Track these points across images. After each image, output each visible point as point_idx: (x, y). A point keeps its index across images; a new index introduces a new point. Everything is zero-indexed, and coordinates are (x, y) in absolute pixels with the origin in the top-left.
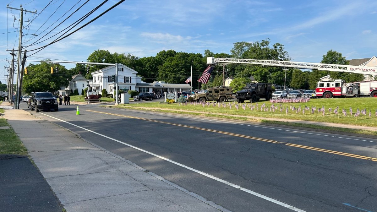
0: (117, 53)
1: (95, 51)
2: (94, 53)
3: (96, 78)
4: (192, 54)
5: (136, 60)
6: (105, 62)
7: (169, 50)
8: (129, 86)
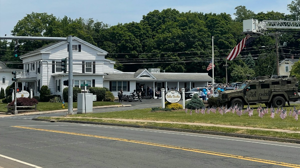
0: (68, 19)
1: (26, 16)
2: (26, 18)
3: (30, 65)
4: (210, 14)
5: (103, 30)
6: (46, 35)
7: (166, 9)
8: (91, 79)
